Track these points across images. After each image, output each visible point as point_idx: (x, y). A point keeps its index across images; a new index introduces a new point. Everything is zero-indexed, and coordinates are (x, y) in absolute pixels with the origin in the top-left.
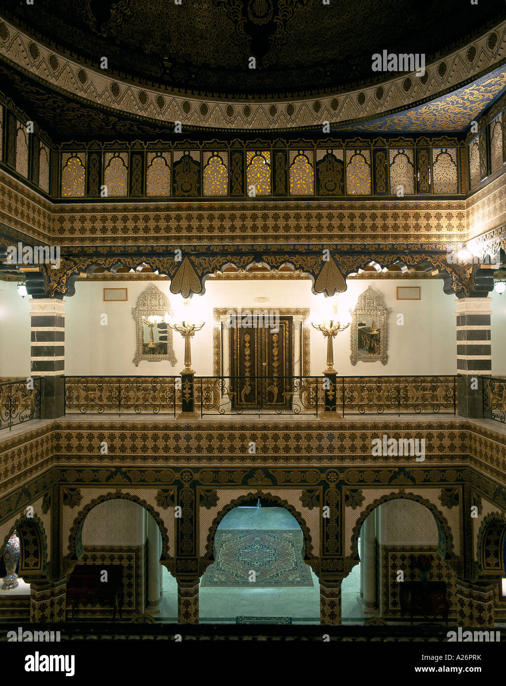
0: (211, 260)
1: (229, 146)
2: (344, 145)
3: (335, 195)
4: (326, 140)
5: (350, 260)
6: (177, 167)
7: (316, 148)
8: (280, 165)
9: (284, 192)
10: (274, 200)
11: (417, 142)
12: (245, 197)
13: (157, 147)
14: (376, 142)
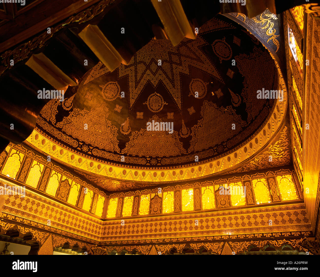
0: (165, 247)
1: (174, 189)
2: (228, 181)
3: (226, 207)
4: (219, 180)
5: (238, 245)
6: (152, 200)
7: (214, 184)
8: (197, 195)
9: (200, 208)
10: (195, 213)
11: (266, 174)
12: (181, 212)
13: (145, 192)
14: (244, 177)
